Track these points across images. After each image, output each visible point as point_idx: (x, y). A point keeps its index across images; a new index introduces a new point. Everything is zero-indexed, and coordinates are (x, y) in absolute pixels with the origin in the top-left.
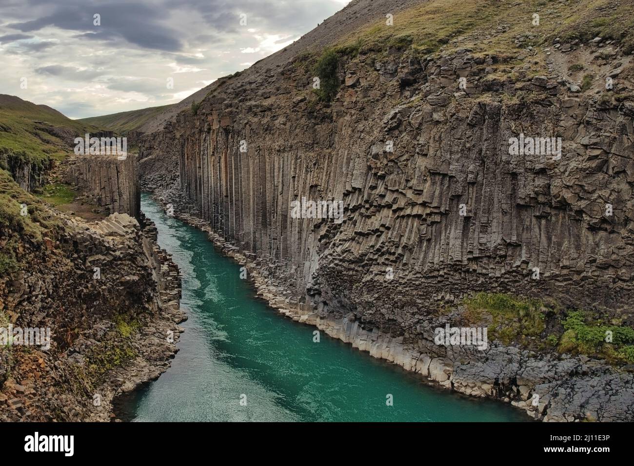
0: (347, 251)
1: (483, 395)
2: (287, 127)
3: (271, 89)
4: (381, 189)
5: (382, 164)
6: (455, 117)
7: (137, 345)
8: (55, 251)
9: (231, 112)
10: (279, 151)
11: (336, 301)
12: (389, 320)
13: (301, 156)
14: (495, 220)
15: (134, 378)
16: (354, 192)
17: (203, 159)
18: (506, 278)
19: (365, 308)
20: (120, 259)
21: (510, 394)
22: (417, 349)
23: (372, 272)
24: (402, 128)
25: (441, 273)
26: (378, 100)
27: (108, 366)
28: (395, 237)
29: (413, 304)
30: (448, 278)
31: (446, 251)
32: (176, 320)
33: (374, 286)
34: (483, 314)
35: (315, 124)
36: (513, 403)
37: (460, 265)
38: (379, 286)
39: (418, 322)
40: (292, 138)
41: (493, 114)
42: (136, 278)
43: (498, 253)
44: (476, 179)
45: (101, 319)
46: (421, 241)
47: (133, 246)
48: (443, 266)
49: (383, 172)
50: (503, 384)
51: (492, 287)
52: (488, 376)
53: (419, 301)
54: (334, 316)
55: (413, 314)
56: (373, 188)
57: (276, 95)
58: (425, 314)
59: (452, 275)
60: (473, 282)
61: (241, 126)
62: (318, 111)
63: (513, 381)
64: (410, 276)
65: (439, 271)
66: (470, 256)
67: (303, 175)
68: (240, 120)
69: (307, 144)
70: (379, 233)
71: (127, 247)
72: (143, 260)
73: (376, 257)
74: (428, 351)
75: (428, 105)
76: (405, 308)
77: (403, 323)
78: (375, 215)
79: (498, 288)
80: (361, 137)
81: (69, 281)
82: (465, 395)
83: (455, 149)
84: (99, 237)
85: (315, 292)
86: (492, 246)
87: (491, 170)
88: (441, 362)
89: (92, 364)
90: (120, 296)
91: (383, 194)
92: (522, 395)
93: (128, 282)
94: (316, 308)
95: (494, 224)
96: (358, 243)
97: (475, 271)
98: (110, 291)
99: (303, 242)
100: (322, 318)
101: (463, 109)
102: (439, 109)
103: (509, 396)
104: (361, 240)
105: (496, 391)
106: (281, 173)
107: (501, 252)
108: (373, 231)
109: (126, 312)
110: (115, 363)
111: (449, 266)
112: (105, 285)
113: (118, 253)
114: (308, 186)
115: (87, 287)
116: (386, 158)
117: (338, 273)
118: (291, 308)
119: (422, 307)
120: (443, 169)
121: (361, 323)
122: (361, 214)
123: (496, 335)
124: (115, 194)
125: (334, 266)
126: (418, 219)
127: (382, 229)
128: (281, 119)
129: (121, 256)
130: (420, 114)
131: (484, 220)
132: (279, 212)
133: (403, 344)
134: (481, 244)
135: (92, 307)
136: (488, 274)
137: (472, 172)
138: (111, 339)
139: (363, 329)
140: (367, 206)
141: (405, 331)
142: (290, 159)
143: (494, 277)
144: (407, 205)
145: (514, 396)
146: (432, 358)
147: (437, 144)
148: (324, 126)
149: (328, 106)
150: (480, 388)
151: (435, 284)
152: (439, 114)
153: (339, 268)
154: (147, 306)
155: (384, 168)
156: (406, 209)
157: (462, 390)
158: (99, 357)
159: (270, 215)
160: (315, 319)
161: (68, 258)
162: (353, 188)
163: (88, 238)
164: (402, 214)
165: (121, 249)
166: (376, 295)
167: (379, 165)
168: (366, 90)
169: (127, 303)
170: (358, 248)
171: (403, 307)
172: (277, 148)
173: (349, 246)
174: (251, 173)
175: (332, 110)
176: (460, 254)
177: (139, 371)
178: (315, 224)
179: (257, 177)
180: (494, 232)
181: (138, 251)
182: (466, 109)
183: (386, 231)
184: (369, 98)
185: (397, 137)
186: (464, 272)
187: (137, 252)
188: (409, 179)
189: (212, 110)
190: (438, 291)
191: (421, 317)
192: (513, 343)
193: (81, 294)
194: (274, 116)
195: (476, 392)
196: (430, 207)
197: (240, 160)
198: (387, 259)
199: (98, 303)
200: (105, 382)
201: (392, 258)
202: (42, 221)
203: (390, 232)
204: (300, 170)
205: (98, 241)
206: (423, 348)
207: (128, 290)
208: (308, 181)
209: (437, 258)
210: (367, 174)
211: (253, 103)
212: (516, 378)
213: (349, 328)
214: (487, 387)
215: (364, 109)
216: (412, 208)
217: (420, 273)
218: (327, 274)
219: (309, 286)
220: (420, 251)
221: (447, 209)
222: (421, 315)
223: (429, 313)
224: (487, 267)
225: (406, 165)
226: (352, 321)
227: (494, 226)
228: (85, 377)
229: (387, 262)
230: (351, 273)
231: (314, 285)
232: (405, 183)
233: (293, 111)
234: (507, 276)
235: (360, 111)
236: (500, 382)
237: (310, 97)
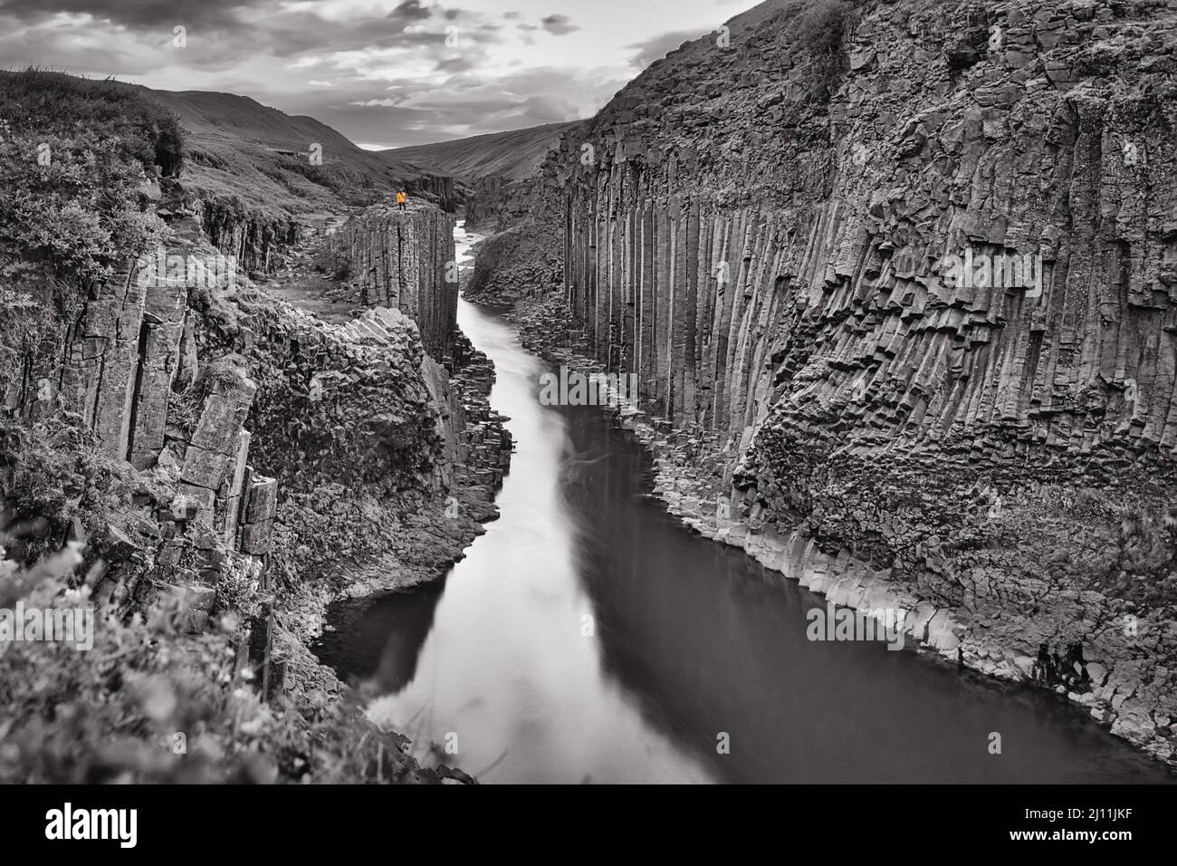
0: (808, 400)
1: (1015, 678)
2: (743, 156)
3: (724, 78)
4: (885, 279)
5: (888, 227)
6: (1022, 129)
7: (388, 536)
8: (257, 351)
9: (646, 126)
10: (724, 206)
11: (781, 499)
12: (868, 532)
13: (765, 216)
14: (1089, 339)
15: (372, 581)
16: (842, 286)
17: (601, 229)
18: (1102, 456)
19: (826, 509)
20: (373, 383)
21: (1068, 679)
22: (915, 591)
23: (849, 440)
24: (925, 153)
25: (978, 443)
26: (904, 99)
27: (329, 554)
28: (901, 372)
29: (915, 502)
30: (990, 455)
31: (990, 400)
32: (476, 515)
33: (848, 467)
34: (1051, 528)
35: (798, 151)
36: (1072, 696)
37: (1012, 428)
38: (856, 466)
39: (920, 538)
40: (752, 179)
41: (1090, 121)
42: (400, 420)
43: (1089, 404)
44: (1055, 254)
45: (329, 481)
46: (950, 381)
47: (400, 363)
48: (981, 430)
49: (889, 244)
50: (1056, 656)
51: (1074, 475)
52: (1028, 639)
53: (926, 497)
54: (777, 530)
55: (913, 522)
56: (873, 275)
57: (731, 91)
58: (936, 522)
59: (999, 449)
60: (1036, 464)
61: (661, 157)
62: (803, 123)
63: (1076, 652)
64: (919, 449)
65: (972, 439)
66: (1035, 411)
67: (767, 255)
68: (661, 142)
69: (779, 192)
70: (873, 365)
71: (389, 364)
72: (416, 392)
73: (861, 411)
74: (932, 595)
75: (976, 106)
76: (899, 510)
77: (893, 540)
78: (872, 331)
79: (1086, 477)
80: (865, 175)
81: (277, 405)
82: (981, 674)
83: (1019, 193)
84: (338, 340)
85: (750, 482)
86: (1077, 390)
87: (1084, 236)
88: (952, 614)
89: (302, 543)
90: (368, 447)
91: (888, 286)
92: (1092, 681)
93: (382, 424)
94: (746, 514)
95: (1087, 346)
96: (834, 384)
97: (1042, 440)
98: (348, 436)
99: (751, 390)
100: (753, 532)
101: (1038, 112)
102: (996, 114)
103: (1066, 683)
104: (839, 380)
105: (1043, 672)
106: (724, 252)
107: (1095, 404)
108: (862, 360)
109: (377, 480)
110: (344, 552)
111: (994, 429)
112: (341, 425)
113: (369, 372)
114: (773, 278)
115: (308, 423)
116: (896, 214)
117: (788, 441)
118: (705, 514)
119: (933, 509)
120: (993, 236)
121: (819, 539)
122: (847, 329)
123: (1069, 568)
124: (393, 280)
125: (783, 428)
126: (950, 338)
127: (878, 357)
128: (734, 141)
129: (375, 377)
130: (960, 123)
131: (1066, 337)
132: (716, 332)
133: (890, 580)
134: (1057, 387)
135: (315, 459)
136: (1066, 448)
137: (1047, 241)
138: (341, 514)
139: (823, 551)
140: (859, 312)
141: (894, 554)
142: (743, 222)
143: (1078, 454)
144: (929, 309)
145: (1075, 682)
146: (937, 607)
147: (987, 186)
148: (815, 155)
149: (825, 113)
150: (1011, 662)
151: (964, 465)
152: (996, 123)
153: (791, 432)
154: (419, 477)
155: (892, 235)
156: (928, 317)
157: (978, 664)
158: (315, 536)
159: (701, 338)
160: (743, 534)
161: (280, 367)
162: (838, 276)
163: (318, 338)
164: (920, 326)
165: (376, 366)
166: (850, 485)
167: (882, 228)
168: (885, 78)
169: (380, 463)
170: (830, 394)
171: (895, 507)
172: (722, 200)
173: (815, 390)
174: (673, 252)
175: (829, 121)
176: (1015, 406)
177: (383, 572)
178: (775, 352)
179: (682, 260)
180: (1085, 363)
181: (410, 376)
182: (1045, 113)
183: (887, 360)
184: (887, 95)
185: (917, 171)
186: (1023, 442)
187: (406, 376)
188: (935, 256)
189: (614, 124)
190: (968, 480)
191: (925, 528)
192: (1097, 584)
193: (297, 431)
194: (722, 134)
195: (1005, 670)
196: (970, 312)
197: (656, 227)
198: (880, 416)
199: (326, 451)
200: (320, 576)
201: (890, 413)
202: (241, 300)
203: (893, 363)
204: (761, 246)
205: (334, 345)
206: (924, 588)
207: (384, 439)
208: (774, 269)
209: (973, 413)
210: (865, 248)
211: (687, 107)
212: (1081, 646)
213: (799, 550)
214: (1026, 663)
215: (876, 116)
216: (939, 315)
217: (936, 442)
218: (768, 445)
219: (739, 470)
220: (946, 401)
221: (1000, 315)
222: (928, 524)
223: (943, 520)
224: (1067, 434)
225: (930, 228)
226: (806, 537)
227: (1088, 352)
228: (287, 559)
229: (880, 422)
230: (812, 442)
231: (748, 469)
232: (926, 265)
233: (755, 124)
234: (1104, 452)
235: (870, 120)
236: (1049, 653)
237: (791, 93)
